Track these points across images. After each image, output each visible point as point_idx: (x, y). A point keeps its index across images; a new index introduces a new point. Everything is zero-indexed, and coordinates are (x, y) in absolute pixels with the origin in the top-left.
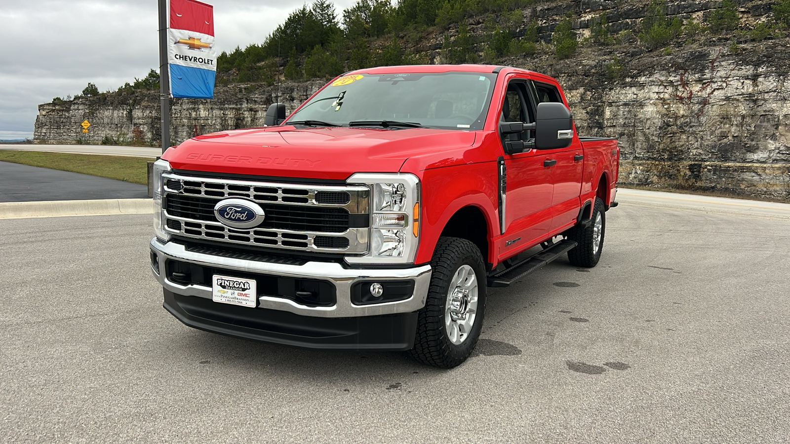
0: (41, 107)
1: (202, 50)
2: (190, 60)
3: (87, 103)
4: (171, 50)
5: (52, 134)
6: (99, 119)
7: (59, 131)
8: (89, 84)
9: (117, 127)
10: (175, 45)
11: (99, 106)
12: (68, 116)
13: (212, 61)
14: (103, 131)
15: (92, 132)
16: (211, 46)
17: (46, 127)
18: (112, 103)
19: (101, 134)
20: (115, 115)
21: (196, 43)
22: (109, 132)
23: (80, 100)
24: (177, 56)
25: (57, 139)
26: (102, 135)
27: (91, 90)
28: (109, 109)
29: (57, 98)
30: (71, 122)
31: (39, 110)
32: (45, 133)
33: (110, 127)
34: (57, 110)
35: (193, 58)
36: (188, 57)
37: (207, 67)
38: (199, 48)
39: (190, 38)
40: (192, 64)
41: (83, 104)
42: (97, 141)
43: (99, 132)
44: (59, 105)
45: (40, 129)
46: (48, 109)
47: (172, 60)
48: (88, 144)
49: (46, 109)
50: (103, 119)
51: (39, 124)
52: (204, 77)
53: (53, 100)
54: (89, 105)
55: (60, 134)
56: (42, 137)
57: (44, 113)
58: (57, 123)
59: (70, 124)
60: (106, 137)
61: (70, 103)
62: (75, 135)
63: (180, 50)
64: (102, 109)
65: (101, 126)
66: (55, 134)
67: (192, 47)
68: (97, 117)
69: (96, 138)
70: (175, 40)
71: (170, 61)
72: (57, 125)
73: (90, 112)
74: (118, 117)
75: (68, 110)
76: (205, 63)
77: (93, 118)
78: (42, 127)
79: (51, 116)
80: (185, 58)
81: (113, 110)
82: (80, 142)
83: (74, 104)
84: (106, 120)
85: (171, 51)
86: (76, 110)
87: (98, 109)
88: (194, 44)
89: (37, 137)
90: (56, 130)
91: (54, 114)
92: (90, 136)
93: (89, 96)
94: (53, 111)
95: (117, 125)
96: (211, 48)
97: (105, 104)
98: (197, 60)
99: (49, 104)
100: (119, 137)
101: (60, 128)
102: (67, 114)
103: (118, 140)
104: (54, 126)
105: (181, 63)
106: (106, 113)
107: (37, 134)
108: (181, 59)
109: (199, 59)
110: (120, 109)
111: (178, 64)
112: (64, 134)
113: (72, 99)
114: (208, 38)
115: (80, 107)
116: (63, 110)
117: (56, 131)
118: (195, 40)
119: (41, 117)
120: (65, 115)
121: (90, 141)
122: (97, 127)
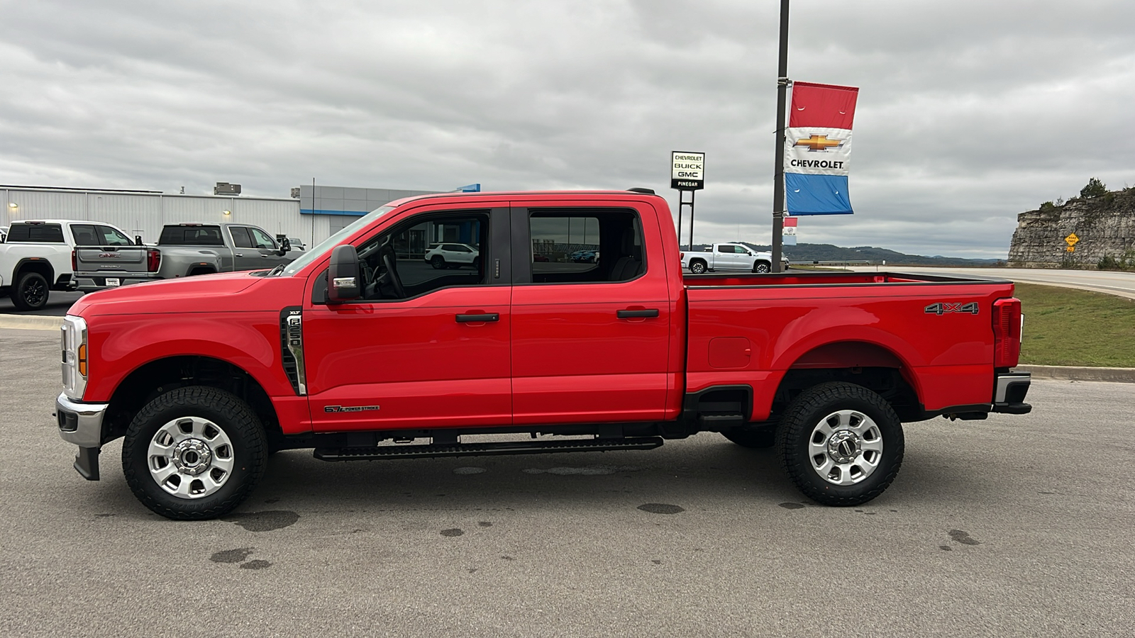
0: (1021, 217)
1: (827, 150)
2: (810, 165)
3: (1083, 208)
4: (788, 155)
5: (1031, 254)
6: (1098, 231)
7: (1040, 249)
8: (1091, 180)
9: (1124, 243)
10: (793, 149)
11: (1101, 211)
12: (1056, 228)
13: (841, 163)
14: (1102, 248)
15: (1085, 251)
16: (841, 143)
17: (1024, 244)
18: (1121, 206)
19: (1098, 253)
20: (1123, 224)
21: (820, 141)
22: (1111, 250)
23: (1075, 204)
24: (794, 163)
25: (1037, 260)
26: (1100, 255)
27: (1094, 189)
28: (1115, 216)
29: (1047, 203)
30: (1058, 236)
31: (1019, 221)
32: (1023, 252)
33: (1114, 243)
34: (1043, 220)
35: (813, 163)
36: (807, 162)
37: (834, 173)
38: (823, 148)
39: (811, 137)
40: (812, 171)
41: (1077, 209)
42: (1092, 263)
43: (1096, 251)
44: (1045, 213)
45: (1017, 247)
46: (1030, 219)
47: (788, 168)
48: (1079, 268)
49: (1027, 219)
50: (1104, 231)
51: (1017, 241)
52: (831, 185)
53: (1040, 206)
54: (1086, 210)
55: (1041, 254)
56: (1018, 257)
57: (1024, 225)
58: (1039, 238)
59: (1057, 239)
60: (1105, 258)
61: (1061, 209)
62: (1062, 254)
63: (798, 154)
64: (1103, 216)
65: (1100, 241)
66: (1036, 254)
67: (813, 148)
68: (1095, 228)
69: (1090, 258)
70: (793, 142)
71: (786, 170)
72: (1039, 241)
73: (1086, 220)
74: (1128, 227)
75: (1056, 219)
76: (830, 167)
77: (1089, 230)
78: (1020, 244)
79: (1032, 229)
80: (804, 164)
81: (1121, 216)
82: (1066, 265)
83: (1066, 210)
84: (1108, 233)
85: (788, 157)
86: (1067, 218)
87: (1098, 217)
88: (817, 144)
89: (1011, 257)
90: (1037, 248)
91: (1037, 225)
92: (1082, 256)
93: (1090, 197)
94: (1036, 221)
95: (1124, 238)
96: (842, 145)
97: (1109, 208)
98: (819, 165)
99: (1031, 213)
100: (1124, 259)
101: (1043, 246)
102: (1054, 225)
103: (1123, 262)
104: (1035, 242)
105: (799, 170)
106: (1110, 222)
107: (1012, 253)
108: (800, 165)
109: (822, 162)
110: (1131, 215)
111: (795, 172)
112: (1047, 253)
113: (1064, 203)
114: (839, 133)
115: (1073, 215)
116: (1049, 220)
117: (1037, 250)
118: (819, 139)
119: (1019, 230)
120: (1051, 226)
121: (1082, 263)
122: (1094, 243)
